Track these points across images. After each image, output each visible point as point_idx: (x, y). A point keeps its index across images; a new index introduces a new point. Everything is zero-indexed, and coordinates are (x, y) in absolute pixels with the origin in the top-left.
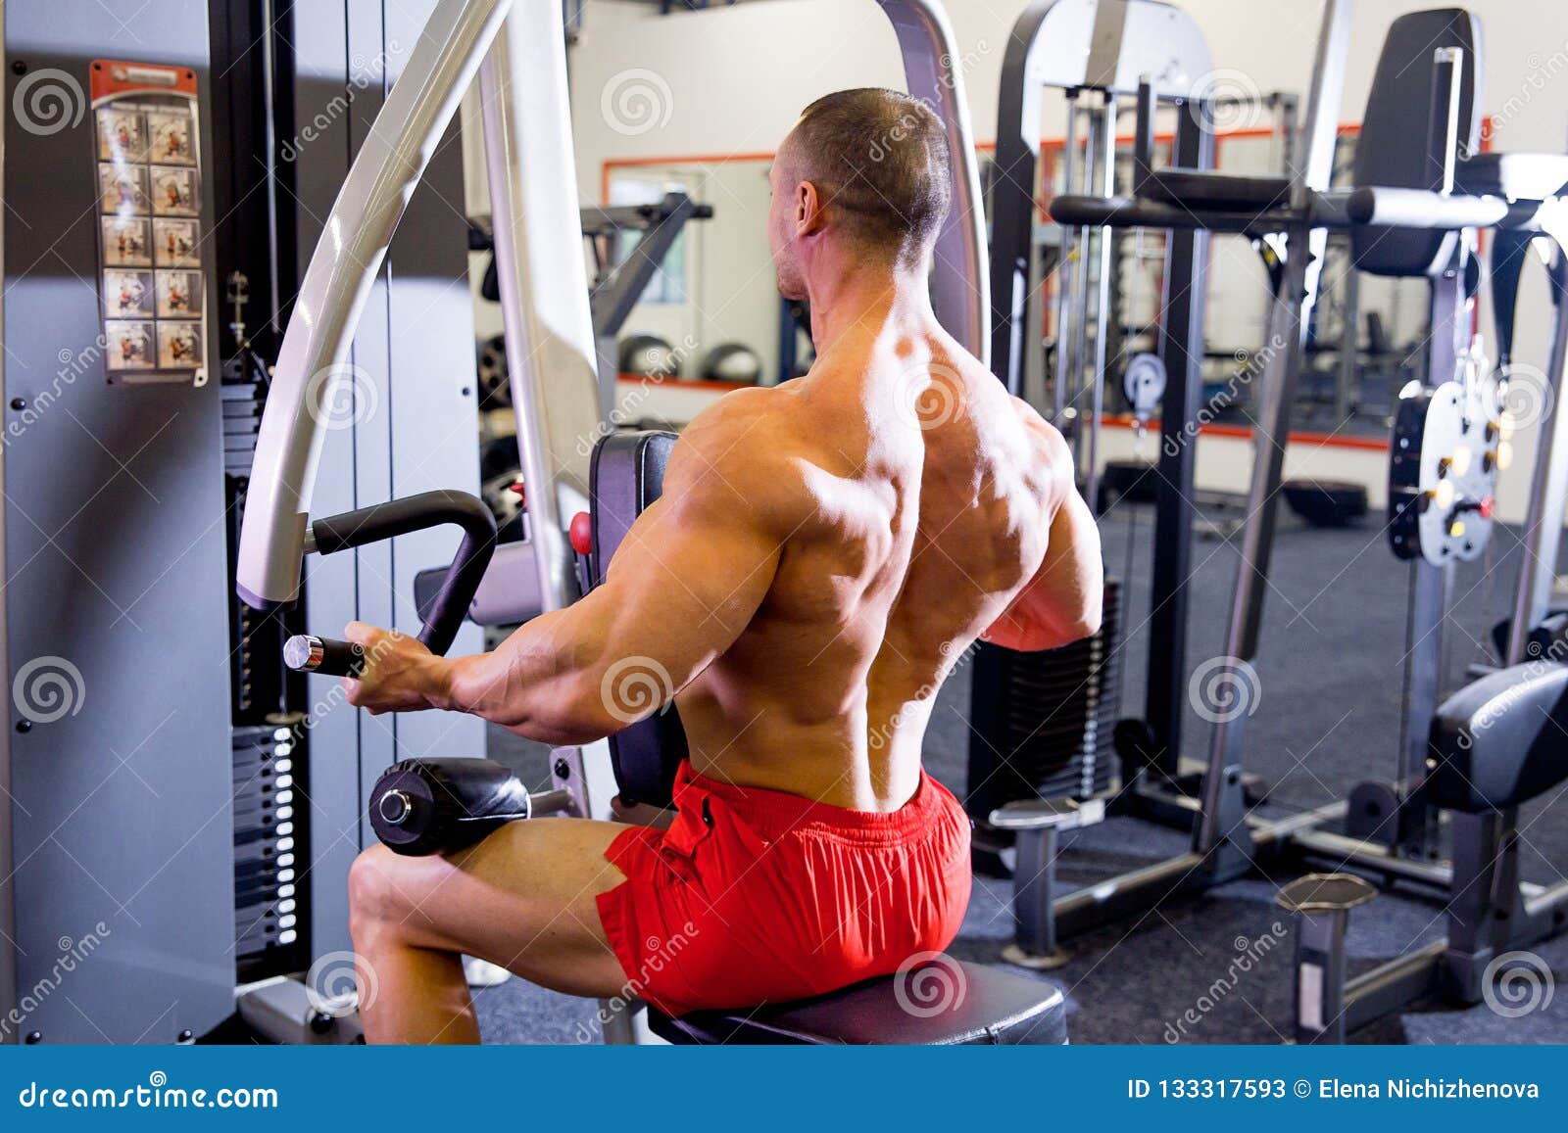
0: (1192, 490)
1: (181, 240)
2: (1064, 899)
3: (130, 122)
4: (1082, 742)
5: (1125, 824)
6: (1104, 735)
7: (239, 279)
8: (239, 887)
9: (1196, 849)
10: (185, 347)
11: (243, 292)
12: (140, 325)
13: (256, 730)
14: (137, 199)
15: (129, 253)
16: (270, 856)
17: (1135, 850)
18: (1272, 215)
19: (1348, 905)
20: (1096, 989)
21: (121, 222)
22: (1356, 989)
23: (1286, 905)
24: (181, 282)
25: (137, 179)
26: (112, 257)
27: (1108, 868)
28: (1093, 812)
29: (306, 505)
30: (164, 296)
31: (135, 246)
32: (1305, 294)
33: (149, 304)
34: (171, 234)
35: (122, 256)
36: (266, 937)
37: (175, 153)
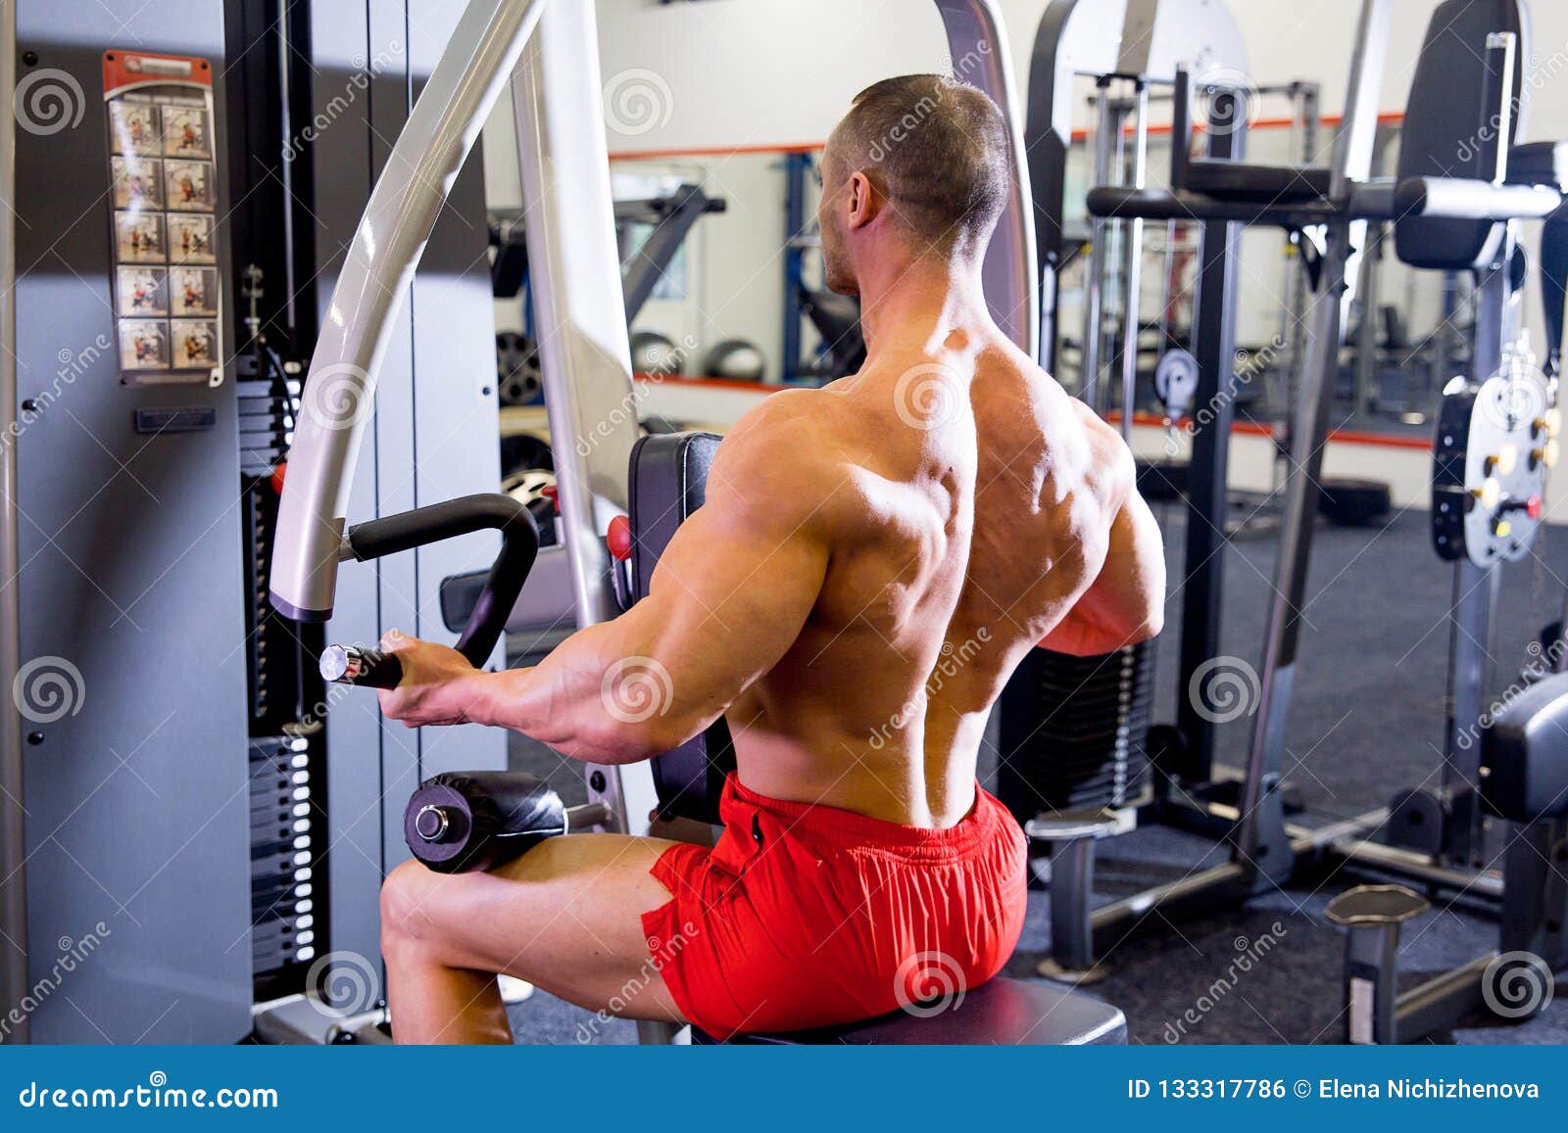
0: (1225, 490)
1: (195, 236)
2: (1101, 911)
3: (144, 115)
4: (1114, 749)
5: (1157, 833)
6: (1136, 742)
7: (254, 272)
8: (256, 903)
9: (1234, 859)
10: (200, 347)
11: (258, 286)
12: (153, 323)
13: (273, 741)
14: (151, 194)
15: (143, 250)
16: (287, 871)
17: (1169, 859)
18: (1311, 206)
19: (1401, 918)
20: (1136, 1004)
21: (132, 217)
22: (1408, 1003)
23: (1336, 918)
24: (195, 280)
25: (151, 173)
26: (125, 253)
27: (1143, 879)
28: (1126, 820)
29: (342, 511)
30: (179, 293)
31: (149, 242)
32: (1344, 287)
33: (162, 302)
34: (186, 230)
35: (136, 253)
36: (283, 954)
37: (189, 145)
